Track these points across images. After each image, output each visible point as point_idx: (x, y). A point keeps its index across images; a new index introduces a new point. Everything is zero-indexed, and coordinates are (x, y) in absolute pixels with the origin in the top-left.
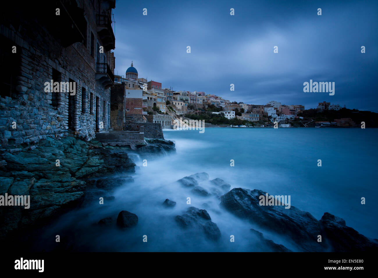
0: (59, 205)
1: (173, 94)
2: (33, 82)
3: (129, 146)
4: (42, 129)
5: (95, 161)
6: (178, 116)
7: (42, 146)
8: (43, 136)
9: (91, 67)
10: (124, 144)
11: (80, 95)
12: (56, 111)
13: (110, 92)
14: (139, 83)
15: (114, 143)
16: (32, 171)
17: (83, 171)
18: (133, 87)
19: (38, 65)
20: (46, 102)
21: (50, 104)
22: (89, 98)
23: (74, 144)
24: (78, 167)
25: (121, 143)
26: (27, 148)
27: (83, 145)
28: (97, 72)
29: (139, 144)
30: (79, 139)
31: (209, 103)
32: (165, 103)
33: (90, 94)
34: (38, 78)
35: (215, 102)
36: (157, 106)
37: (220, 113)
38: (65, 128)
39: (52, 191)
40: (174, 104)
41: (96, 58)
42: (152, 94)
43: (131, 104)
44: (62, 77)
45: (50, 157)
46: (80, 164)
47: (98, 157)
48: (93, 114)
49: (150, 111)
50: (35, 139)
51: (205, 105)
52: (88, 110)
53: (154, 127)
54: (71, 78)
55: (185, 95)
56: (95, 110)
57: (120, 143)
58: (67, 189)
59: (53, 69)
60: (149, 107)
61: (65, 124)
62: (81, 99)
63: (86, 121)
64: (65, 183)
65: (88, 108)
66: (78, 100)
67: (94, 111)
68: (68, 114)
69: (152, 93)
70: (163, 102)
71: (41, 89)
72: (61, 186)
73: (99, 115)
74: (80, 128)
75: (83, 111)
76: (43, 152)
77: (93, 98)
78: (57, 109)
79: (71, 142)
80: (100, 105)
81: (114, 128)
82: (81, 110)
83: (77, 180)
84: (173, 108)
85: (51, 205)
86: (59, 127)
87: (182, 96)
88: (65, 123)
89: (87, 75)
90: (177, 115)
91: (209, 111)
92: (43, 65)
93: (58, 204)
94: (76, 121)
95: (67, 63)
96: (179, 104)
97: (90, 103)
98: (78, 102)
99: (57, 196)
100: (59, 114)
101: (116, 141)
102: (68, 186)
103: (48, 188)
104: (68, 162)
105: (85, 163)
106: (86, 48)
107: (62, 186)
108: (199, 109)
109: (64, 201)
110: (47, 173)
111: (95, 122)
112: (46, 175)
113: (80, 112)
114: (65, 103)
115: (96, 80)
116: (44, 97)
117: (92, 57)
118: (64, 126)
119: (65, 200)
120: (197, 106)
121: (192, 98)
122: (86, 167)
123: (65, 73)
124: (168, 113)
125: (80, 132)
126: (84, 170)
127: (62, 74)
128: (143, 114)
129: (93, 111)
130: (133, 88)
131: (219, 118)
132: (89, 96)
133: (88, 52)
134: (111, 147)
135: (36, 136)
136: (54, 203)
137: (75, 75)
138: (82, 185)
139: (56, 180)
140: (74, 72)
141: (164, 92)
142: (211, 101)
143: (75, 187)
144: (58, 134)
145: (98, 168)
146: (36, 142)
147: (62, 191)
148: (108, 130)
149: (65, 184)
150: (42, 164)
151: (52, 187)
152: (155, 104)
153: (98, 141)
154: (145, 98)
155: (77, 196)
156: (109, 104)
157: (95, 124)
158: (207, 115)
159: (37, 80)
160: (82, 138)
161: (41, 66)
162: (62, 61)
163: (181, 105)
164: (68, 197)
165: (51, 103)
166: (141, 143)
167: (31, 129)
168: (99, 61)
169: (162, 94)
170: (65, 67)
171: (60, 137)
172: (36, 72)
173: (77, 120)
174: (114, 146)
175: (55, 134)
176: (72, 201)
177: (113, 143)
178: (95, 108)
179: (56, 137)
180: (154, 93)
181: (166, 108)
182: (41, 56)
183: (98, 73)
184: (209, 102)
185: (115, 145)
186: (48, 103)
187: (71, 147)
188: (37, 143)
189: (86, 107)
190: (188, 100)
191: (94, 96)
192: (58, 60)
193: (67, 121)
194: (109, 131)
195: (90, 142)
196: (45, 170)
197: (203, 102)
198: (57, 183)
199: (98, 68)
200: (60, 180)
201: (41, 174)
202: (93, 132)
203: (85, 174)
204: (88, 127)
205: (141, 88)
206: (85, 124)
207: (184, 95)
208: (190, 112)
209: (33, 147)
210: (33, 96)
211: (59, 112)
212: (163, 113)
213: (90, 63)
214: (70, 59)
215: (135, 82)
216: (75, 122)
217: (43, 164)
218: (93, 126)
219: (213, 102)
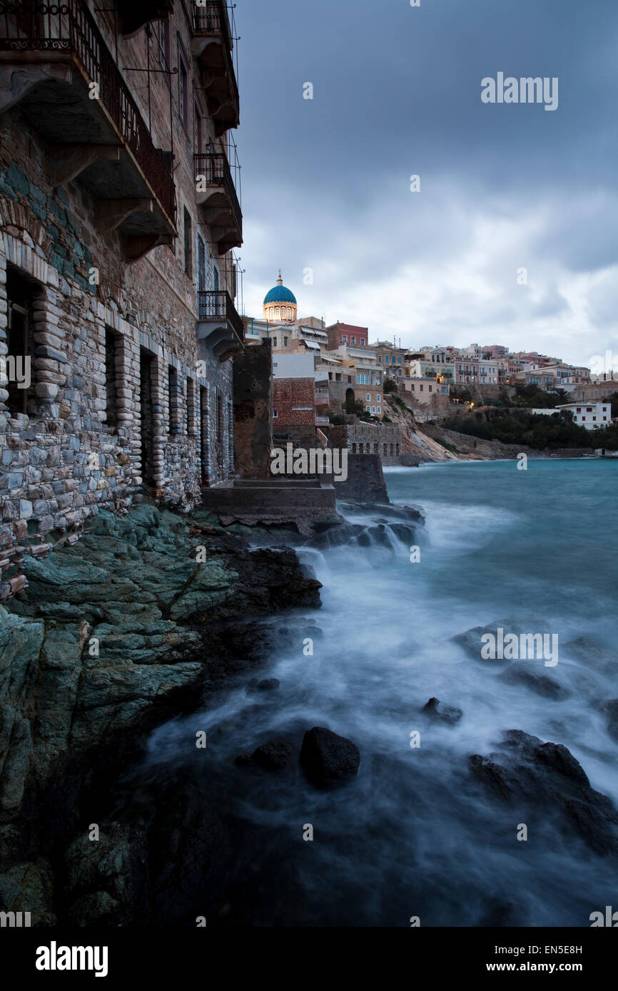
0: (148, 698)
1: (403, 359)
2: (68, 369)
3: (293, 526)
4: (88, 488)
5: (217, 574)
6: (419, 425)
7: (90, 533)
8: (92, 506)
9: (187, 305)
10: (278, 520)
11: (164, 389)
12: (115, 439)
13: (231, 369)
14: (303, 333)
15: (251, 516)
16: (78, 603)
17: (190, 602)
18: (286, 345)
19: (78, 323)
20: (96, 418)
21: (104, 423)
22: (186, 393)
23: (157, 526)
24: (175, 592)
25: (272, 516)
26: (63, 540)
27: (177, 525)
28: (200, 316)
29: (322, 520)
30: (164, 509)
31: (519, 380)
32: (381, 388)
33: (185, 382)
34: (77, 355)
35: (538, 377)
36: (356, 399)
37: (558, 411)
38: (134, 481)
39: (128, 658)
40: (408, 388)
41: (196, 279)
42: (341, 363)
43: (281, 397)
44: (126, 344)
45: (111, 563)
46: (180, 582)
47: (220, 562)
48: (194, 436)
49: (335, 414)
50: (75, 516)
51: (507, 387)
52: (182, 426)
53: (358, 466)
54: (145, 346)
55: (440, 359)
56: (199, 423)
57: (267, 516)
58: (161, 654)
59: (108, 328)
60: (334, 403)
61: (135, 471)
62: (167, 398)
63: (179, 458)
64: (154, 636)
65: (184, 422)
66: (160, 402)
67: (196, 430)
68: (139, 443)
69: (341, 361)
70: (374, 384)
71: (84, 385)
72: (144, 643)
73: (209, 437)
74: (167, 480)
75: (173, 432)
76: (94, 550)
77: (194, 391)
78: (115, 433)
79: (150, 520)
80: (209, 408)
81: (246, 471)
82: (168, 429)
83: (177, 628)
84: (405, 401)
85: (133, 697)
86: (122, 482)
87: (431, 362)
88: (135, 467)
89: (178, 331)
90: (416, 423)
91: (519, 406)
92: (87, 320)
93: (147, 694)
94: (158, 460)
95: (134, 306)
96: (422, 389)
97: (186, 407)
98: (160, 409)
99: (143, 673)
100: (122, 446)
101: (258, 512)
102: (162, 644)
103: (119, 650)
104: (152, 576)
105: (192, 579)
106: (174, 253)
107: (148, 646)
108: (488, 402)
109: (159, 688)
110: (110, 608)
111: (200, 459)
112: (107, 613)
113: (165, 434)
114: (133, 414)
115: (200, 341)
116: (91, 404)
117: (188, 276)
118: (132, 476)
119: (162, 685)
120: (479, 392)
121: (462, 369)
122: (196, 590)
123: (132, 332)
124: (390, 418)
125: (168, 488)
126: (190, 599)
127: (125, 337)
128: (317, 424)
129: (195, 428)
130: (285, 348)
131: (556, 426)
132: (185, 389)
133: (179, 265)
134: (244, 529)
135: (78, 507)
136: (138, 691)
137: (152, 335)
138: (191, 642)
139: (134, 629)
140: (149, 326)
141: (377, 356)
142: (527, 374)
143: (177, 647)
144: (121, 498)
145: (226, 594)
146: (78, 524)
147: (148, 657)
148: (230, 478)
149: (155, 639)
150: (96, 583)
151: (127, 648)
152: (350, 392)
153: (208, 512)
154: (322, 376)
155: (186, 675)
156: (229, 404)
157: (200, 464)
158: (513, 419)
159: (76, 363)
160: (172, 505)
161: (82, 325)
162: (124, 303)
163: (430, 390)
164: (165, 676)
165: (105, 419)
166: (328, 518)
167: (68, 490)
168: (204, 287)
169: (371, 360)
170: (130, 318)
171: (126, 507)
172: (73, 343)
173: (161, 457)
174: (252, 527)
175: (114, 499)
176: (177, 687)
177: (247, 516)
178: (199, 418)
179: (118, 506)
180: (345, 358)
181: (384, 401)
182: (83, 297)
183: (203, 320)
184: (520, 376)
185: (256, 522)
186: (99, 420)
187: (152, 533)
188: (80, 526)
189: (179, 420)
190: (451, 375)
191: (195, 386)
192: (116, 302)
193: (140, 462)
194: (233, 480)
195: (189, 514)
196: (105, 601)
197: (499, 379)
198: (137, 637)
199: (203, 306)
200: (142, 627)
201: (98, 610)
202: (195, 488)
203: (195, 609)
204: (185, 472)
205: (306, 347)
206: (178, 465)
207: (438, 361)
208: (458, 412)
209: (73, 538)
210: (70, 405)
211: (122, 440)
212: (376, 418)
213: (184, 295)
214: (141, 293)
215: (291, 332)
216: (154, 463)
217: (99, 583)
218: (195, 469)
219: (534, 375)
